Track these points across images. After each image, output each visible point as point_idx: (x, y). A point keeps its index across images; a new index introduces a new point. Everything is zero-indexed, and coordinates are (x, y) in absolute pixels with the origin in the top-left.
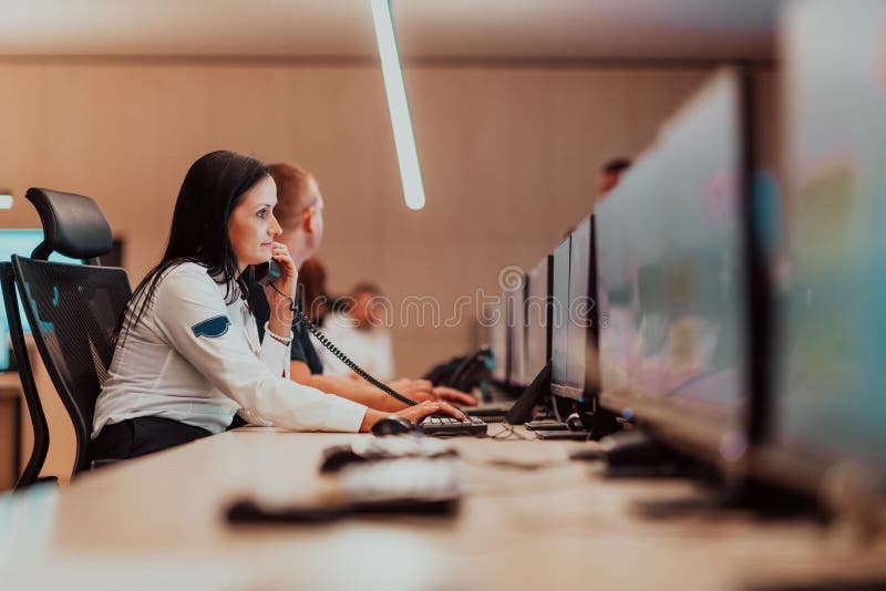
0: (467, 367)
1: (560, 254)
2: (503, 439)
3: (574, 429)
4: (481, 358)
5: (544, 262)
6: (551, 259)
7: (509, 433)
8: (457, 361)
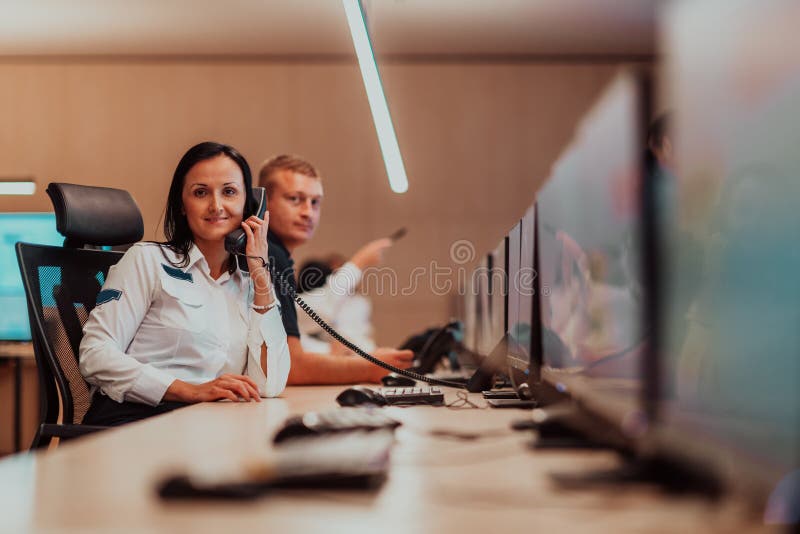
0: (438, 337)
1: (514, 235)
2: (458, 408)
3: (523, 397)
4: (449, 330)
5: (503, 243)
6: (507, 240)
7: (463, 402)
8: (430, 332)
